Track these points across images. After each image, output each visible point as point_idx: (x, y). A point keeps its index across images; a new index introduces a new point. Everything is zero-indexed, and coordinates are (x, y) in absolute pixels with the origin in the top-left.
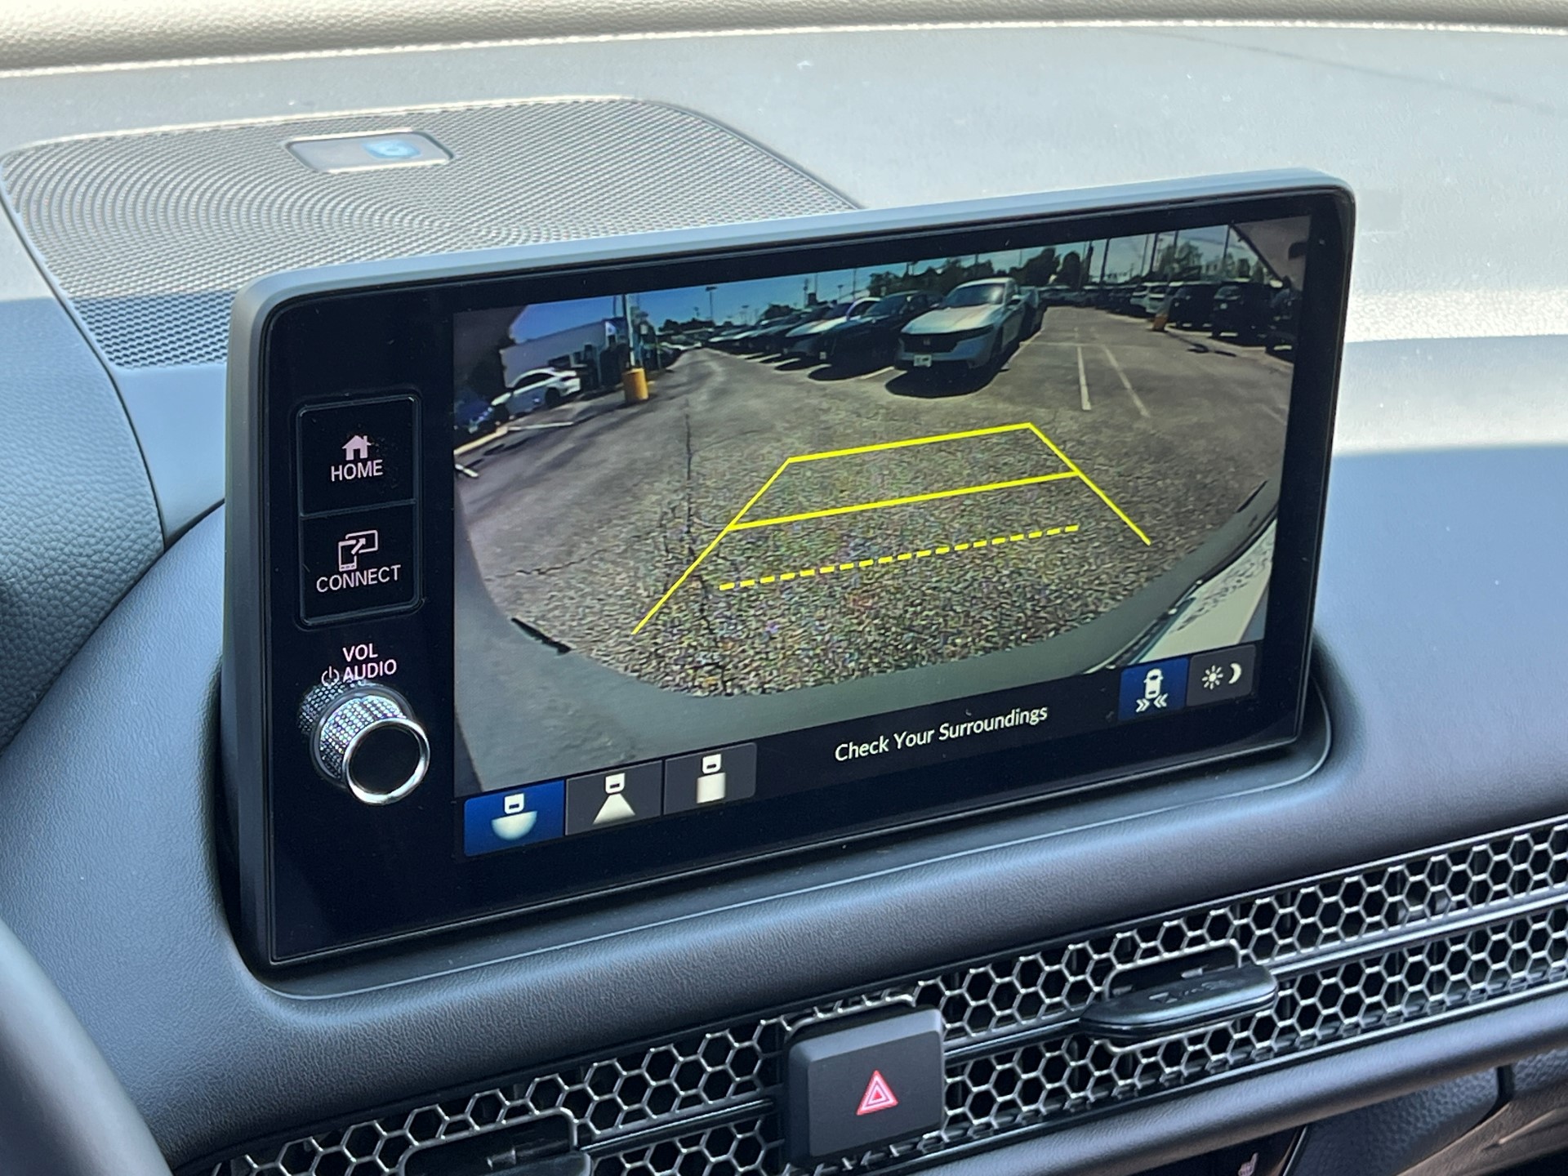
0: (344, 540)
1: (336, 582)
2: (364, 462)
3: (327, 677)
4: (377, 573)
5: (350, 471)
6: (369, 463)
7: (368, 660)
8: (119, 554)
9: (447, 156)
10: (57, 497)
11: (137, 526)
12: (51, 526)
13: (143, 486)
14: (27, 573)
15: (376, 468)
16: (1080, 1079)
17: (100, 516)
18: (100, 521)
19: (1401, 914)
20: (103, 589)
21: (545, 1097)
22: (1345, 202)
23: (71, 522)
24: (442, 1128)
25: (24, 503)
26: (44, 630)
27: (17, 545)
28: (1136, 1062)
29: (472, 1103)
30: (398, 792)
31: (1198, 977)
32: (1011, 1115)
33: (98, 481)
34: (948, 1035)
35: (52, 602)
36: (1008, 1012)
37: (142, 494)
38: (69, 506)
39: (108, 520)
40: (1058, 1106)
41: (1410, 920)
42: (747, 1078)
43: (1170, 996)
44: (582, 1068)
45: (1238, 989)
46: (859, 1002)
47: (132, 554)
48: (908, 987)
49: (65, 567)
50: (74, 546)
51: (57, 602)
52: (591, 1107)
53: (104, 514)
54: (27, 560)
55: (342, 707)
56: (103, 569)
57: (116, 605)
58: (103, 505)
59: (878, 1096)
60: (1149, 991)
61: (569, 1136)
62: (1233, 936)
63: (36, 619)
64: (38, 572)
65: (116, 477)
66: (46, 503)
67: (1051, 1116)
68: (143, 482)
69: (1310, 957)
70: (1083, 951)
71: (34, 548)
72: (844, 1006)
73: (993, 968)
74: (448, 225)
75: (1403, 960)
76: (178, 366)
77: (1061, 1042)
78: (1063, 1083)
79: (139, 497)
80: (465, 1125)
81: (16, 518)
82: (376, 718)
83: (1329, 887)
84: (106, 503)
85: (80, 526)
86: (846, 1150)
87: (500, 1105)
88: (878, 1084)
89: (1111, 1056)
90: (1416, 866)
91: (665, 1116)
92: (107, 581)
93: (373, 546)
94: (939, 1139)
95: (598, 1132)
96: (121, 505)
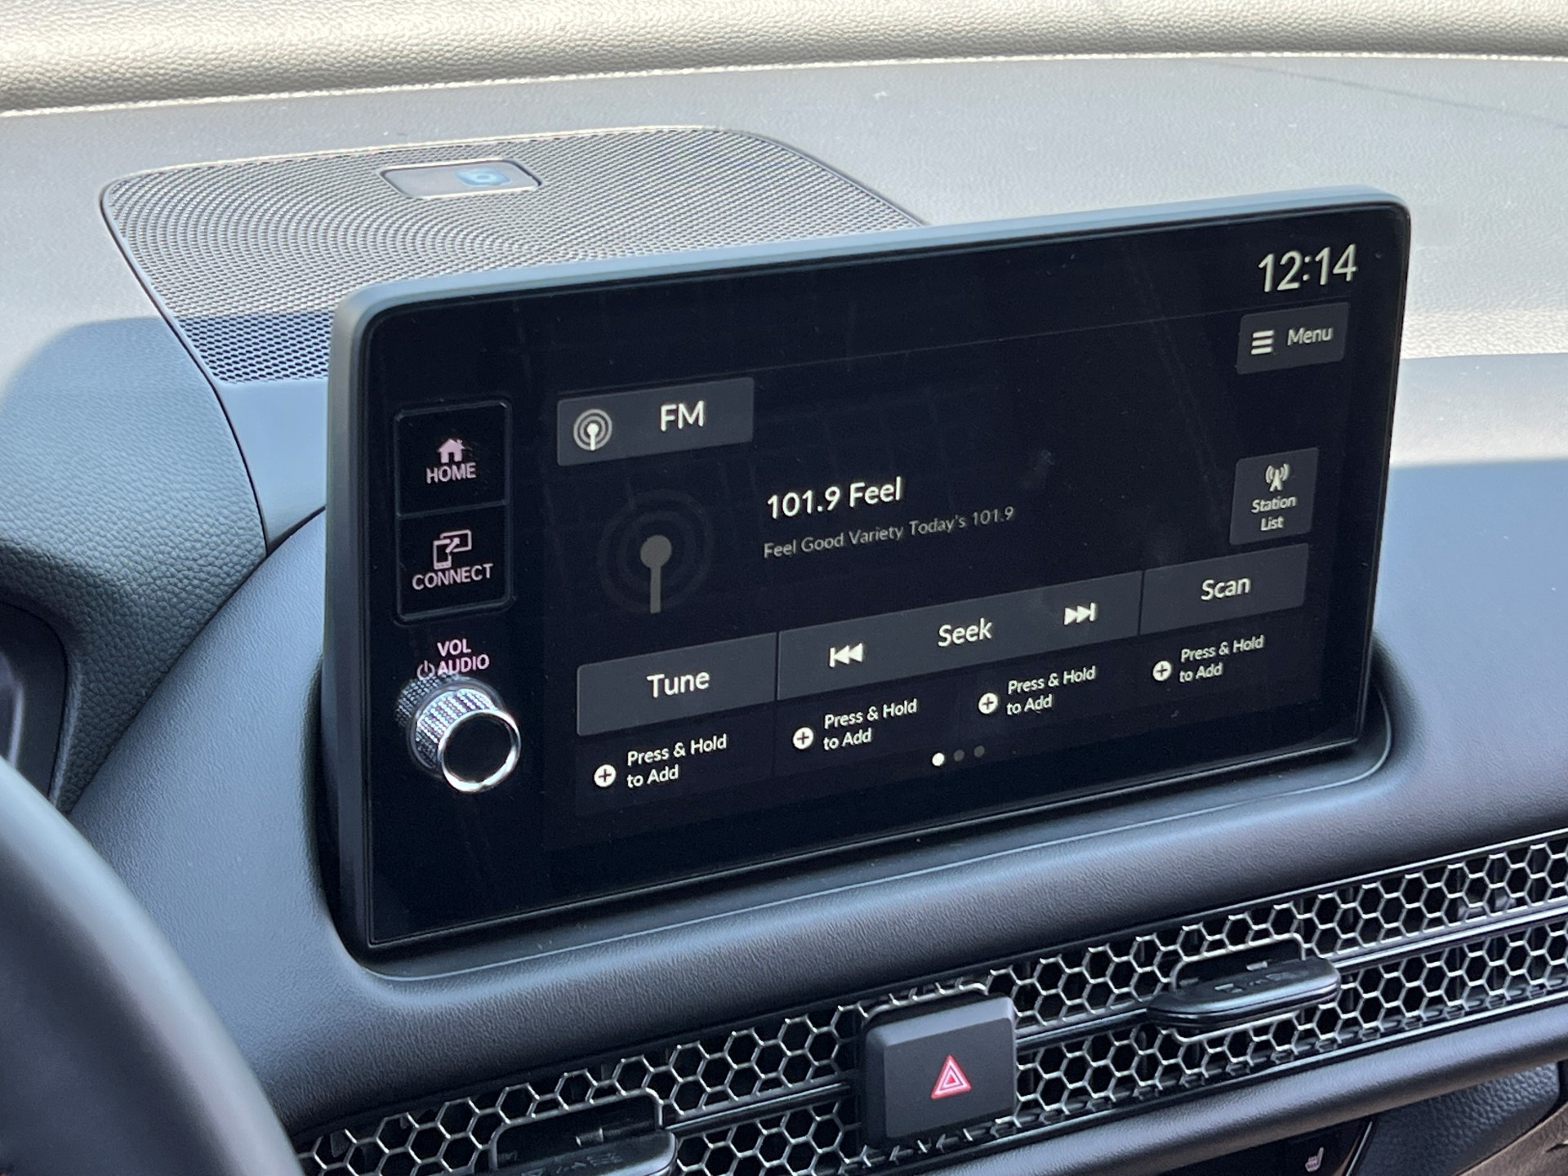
0: (439, 539)
1: (431, 580)
2: (458, 464)
3: (423, 669)
4: (469, 571)
5: (445, 473)
6: (463, 466)
7: (462, 655)
8: (223, 559)
9: (536, 184)
10: (165, 503)
11: (241, 532)
12: (159, 531)
13: (246, 494)
14: (137, 575)
15: (469, 470)
16: (1148, 1068)
17: (206, 522)
18: (205, 526)
19: (1461, 911)
20: (207, 591)
21: (632, 1077)
22: (1400, 217)
23: (178, 527)
24: (532, 1107)
25: (134, 509)
26: (152, 630)
27: (126, 548)
28: (1203, 1051)
29: (561, 1083)
30: (491, 781)
31: (1263, 969)
32: (1081, 1102)
33: (204, 489)
34: (1019, 1023)
35: (160, 603)
36: (1078, 1001)
37: (246, 502)
38: (176, 512)
39: (212, 526)
40: (1127, 1093)
41: (1470, 917)
42: (825, 1062)
43: (1236, 987)
44: (667, 1052)
45: (1301, 980)
46: (934, 990)
47: (235, 559)
48: (979, 976)
49: (172, 570)
50: (181, 550)
51: (165, 604)
52: (675, 1089)
53: (209, 519)
54: (136, 563)
55: (437, 700)
56: (208, 573)
57: (220, 607)
58: (209, 512)
59: (952, 1081)
60: (1215, 982)
61: (654, 1116)
62: (1297, 931)
63: (145, 619)
64: (146, 574)
65: (221, 486)
66: (155, 509)
67: (1120, 1103)
68: (247, 491)
69: (1372, 952)
70: (1151, 943)
71: (143, 552)
72: (917, 994)
73: (1064, 959)
74: (536, 248)
75: (1464, 956)
76: (279, 381)
77: (1130, 1031)
78: (1132, 1071)
79: (243, 505)
80: (555, 1104)
81: (126, 523)
82: (468, 709)
83: (1391, 883)
84: (211, 509)
85: (187, 531)
86: (922, 1133)
87: (589, 1085)
88: (951, 1069)
89: (1178, 1045)
90: (1476, 864)
91: (747, 1098)
92: (212, 584)
93: (467, 545)
94: (1012, 1124)
95: (681, 1112)
96: (225, 512)
